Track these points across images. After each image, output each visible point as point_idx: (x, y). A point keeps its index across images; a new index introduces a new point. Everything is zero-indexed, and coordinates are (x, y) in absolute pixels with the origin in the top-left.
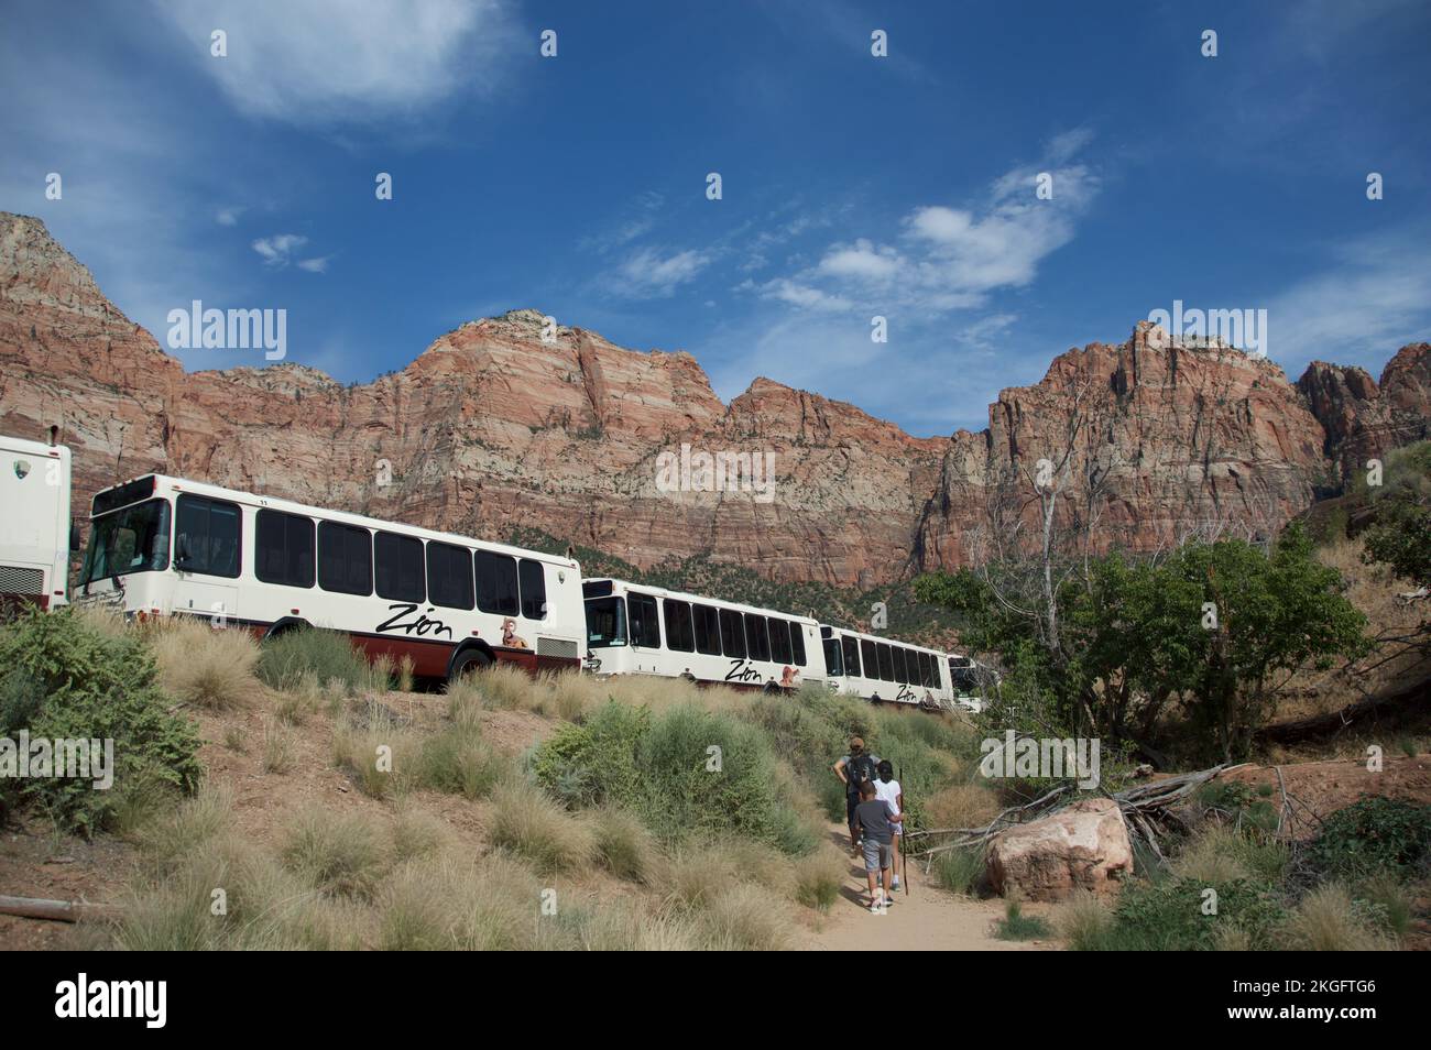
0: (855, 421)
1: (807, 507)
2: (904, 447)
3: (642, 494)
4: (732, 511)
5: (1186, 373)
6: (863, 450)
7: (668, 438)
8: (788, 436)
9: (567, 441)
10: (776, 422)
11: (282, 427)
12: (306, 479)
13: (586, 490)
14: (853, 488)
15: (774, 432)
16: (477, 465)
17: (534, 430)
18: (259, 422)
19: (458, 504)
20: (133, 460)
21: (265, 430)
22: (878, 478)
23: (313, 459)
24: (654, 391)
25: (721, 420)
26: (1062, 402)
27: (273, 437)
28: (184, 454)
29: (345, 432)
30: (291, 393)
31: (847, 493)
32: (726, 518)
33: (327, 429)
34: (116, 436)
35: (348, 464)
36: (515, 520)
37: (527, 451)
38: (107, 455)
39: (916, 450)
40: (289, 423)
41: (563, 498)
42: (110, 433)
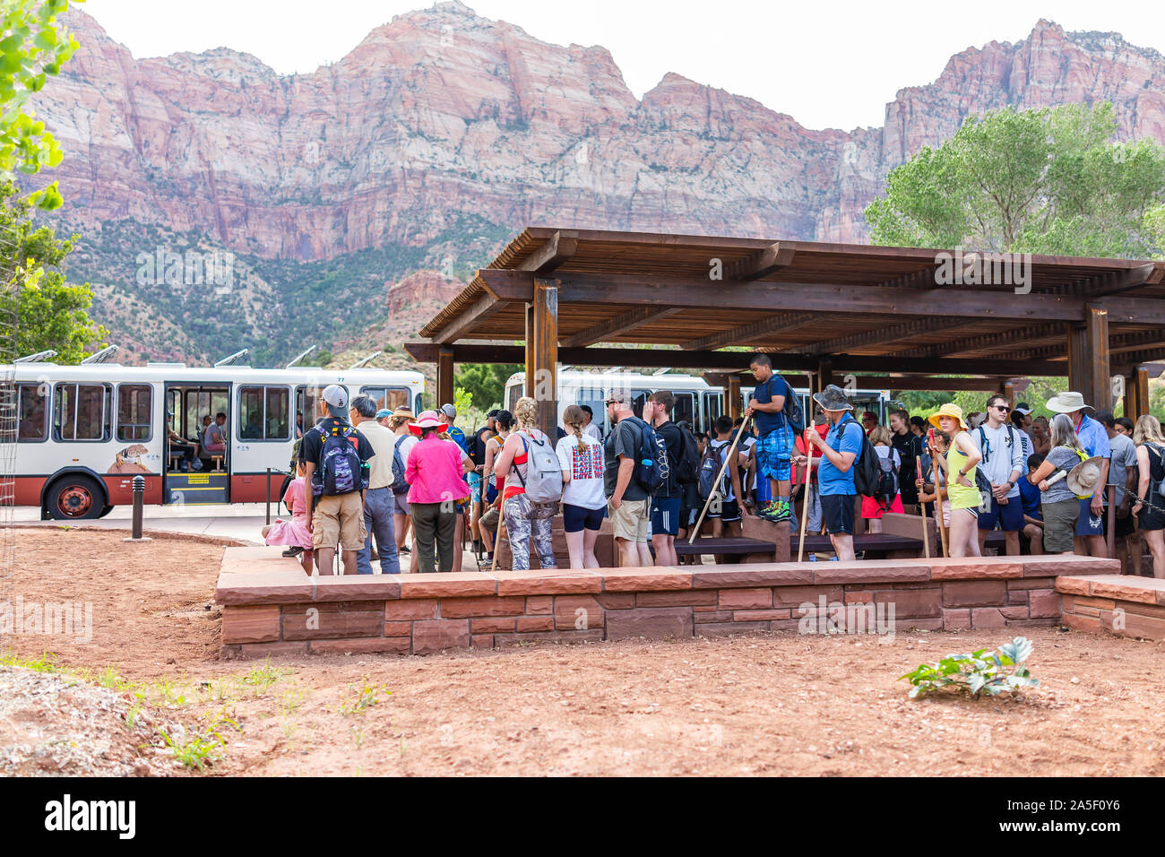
0: (756, 115)
1: (712, 196)
2: (799, 139)
3: (567, 183)
4: (646, 200)
5: (1079, 74)
6: (764, 143)
7: (588, 130)
8: (696, 129)
9: (498, 133)
10: (685, 115)
11: (232, 115)
12: (259, 164)
13: (517, 179)
14: (754, 179)
15: (683, 125)
16: (421, 155)
17: (468, 122)
18: (210, 110)
19: (406, 191)
20: (102, 147)
21: (218, 118)
22: (776, 170)
23: (263, 146)
24: (574, 85)
25: (634, 113)
26: (954, 100)
27: (225, 124)
28: (143, 140)
29: (290, 120)
30: (236, 81)
31: (748, 185)
32: (641, 206)
33: (273, 116)
34: (83, 123)
35: (297, 150)
36: (458, 207)
37: (462, 142)
38: (78, 143)
39: (810, 142)
40: (239, 112)
41: (497, 186)
42: (77, 121)
